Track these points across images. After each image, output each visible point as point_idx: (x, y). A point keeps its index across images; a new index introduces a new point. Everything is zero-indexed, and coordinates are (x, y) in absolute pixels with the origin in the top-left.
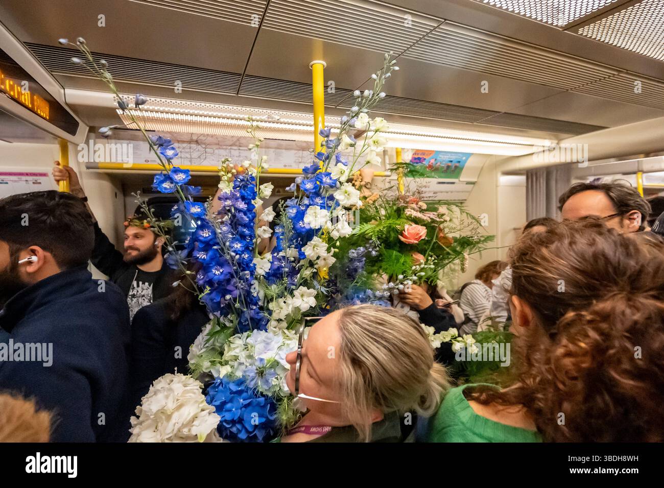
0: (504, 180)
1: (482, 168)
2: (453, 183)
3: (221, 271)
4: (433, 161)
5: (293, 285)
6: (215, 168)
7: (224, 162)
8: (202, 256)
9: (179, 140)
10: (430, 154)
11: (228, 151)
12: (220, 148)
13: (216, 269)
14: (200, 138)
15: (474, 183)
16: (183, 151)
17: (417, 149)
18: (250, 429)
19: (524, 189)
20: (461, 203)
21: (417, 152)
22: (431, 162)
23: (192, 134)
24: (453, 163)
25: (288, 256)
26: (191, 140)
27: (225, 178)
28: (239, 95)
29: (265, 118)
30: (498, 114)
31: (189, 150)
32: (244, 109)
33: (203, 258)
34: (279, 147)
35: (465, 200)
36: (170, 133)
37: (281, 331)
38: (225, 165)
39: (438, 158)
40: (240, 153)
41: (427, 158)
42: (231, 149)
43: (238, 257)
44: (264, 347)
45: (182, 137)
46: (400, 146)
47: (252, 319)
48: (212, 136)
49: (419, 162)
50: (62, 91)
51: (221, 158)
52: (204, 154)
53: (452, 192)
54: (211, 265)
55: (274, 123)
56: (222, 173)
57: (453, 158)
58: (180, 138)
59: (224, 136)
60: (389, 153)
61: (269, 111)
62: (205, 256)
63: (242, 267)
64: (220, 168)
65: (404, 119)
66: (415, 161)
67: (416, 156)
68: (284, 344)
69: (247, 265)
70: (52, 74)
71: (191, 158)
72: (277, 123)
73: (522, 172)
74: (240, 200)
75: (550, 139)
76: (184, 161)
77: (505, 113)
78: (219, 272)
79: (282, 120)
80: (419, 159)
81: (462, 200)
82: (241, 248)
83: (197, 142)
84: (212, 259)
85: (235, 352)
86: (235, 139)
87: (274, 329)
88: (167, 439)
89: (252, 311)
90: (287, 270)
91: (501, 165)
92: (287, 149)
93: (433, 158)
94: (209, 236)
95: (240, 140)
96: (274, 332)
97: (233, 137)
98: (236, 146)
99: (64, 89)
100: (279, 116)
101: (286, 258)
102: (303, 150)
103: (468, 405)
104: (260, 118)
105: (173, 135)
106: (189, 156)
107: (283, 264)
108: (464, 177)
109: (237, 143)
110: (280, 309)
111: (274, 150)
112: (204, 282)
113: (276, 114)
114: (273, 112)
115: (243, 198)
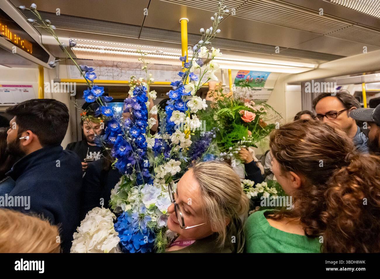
0: (289, 88)
1: (276, 81)
2: (261, 90)
3: (124, 149)
4: (249, 77)
5: (168, 157)
6: (127, 82)
7: (132, 78)
8: (113, 140)
9: (107, 65)
10: (247, 73)
11: (134, 71)
12: (129, 70)
13: (122, 148)
14: (118, 64)
15: (272, 90)
16: (109, 71)
17: (240, 69)
18: (137, 248)
19: (300, 93)
20: (265, 102)
21: (240, 71)
22: (248, 77)
23: (114, 61)
24: (260, 78)
25: (164, 139)
26: (113, 65)
27: (132, 88)
28: (140, 39)
29: (154, 52)
30: (285, 49)
31: (112, 71)
32: (143, 46)
33: (113, 141)
34: (162, 69)
35: (267, 100)
36: (102, 61)
37: (161, 186)
38: (132, 80)
39: (252, 75)
40: (141, 72)
41: (246, 75)
42: (136, 70)
43: (134, 140)
44: (150, 196)
45: (108, 63)
46: (231, 68)
47: (144, 177)
48: (125, 63)
49: (241, 77)
50: (40, 36)
51: (130, 76)
52: (121, 73)
53: (260, 95)
54: (118, 146)
55: (159, 55)
56: (131, 85)
57: (260, 75)
58: (107, 64)
59: (132, 62)
60: (224, 72)
61: (157, 48)
62: (115, 140)
63: (138, 145)
64: (130, 82)
65: (233, 52)
66: (239, 77)
67: (240, 74)
68: (162, 195)
69: (141, 144)
70: (34, 26)
71: (113, 76)
72: (162, 55)
73: (298, 83)
74: (137, 103)
75: (314, 63)
76: (109, 77)
77: (289, 48)
78: (123, 150)
79: (164, 53)
80: (241, 75)
81: (266, 100)
82: (137, 134)
83: (117, 66)
84: (119, 142)
85: (134, 198)
86: (138, 65)
87: (157, 184)
88: (90, 250)
89: (145, 172)
90: (163, 148)
91: (287, 79)
92: (167, 70)
93: (249, 75)
94: (117, 128)
95: (141, 65)
96: (157, 186)
97: (137, 63)
98: (139, 68)
99: (41, 35)
100: (162, 50)
101: (163, 140)
102: (176, 71)
103: (267, 221)
104: (152, 52)
105: (103, 62)
106: (112, 75)
107: (161, 144)
108: (266, 87)
109: (139, 67)
110: (160, 172)
111: (160, 70)
112: (115, 156)
113: (161, 49)
114: (159, 48)
115: (139, 102)
